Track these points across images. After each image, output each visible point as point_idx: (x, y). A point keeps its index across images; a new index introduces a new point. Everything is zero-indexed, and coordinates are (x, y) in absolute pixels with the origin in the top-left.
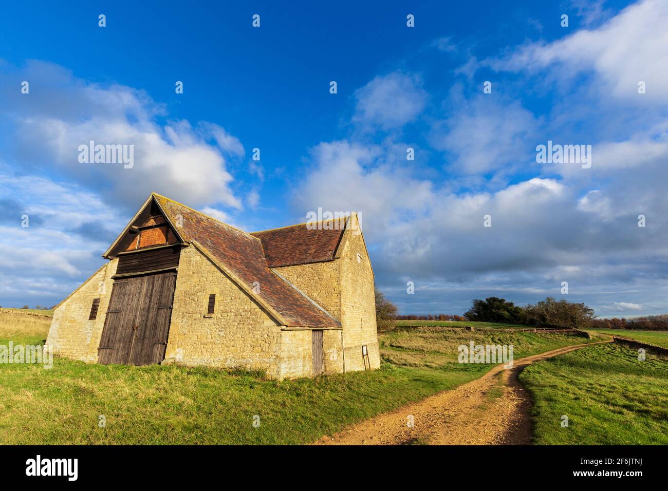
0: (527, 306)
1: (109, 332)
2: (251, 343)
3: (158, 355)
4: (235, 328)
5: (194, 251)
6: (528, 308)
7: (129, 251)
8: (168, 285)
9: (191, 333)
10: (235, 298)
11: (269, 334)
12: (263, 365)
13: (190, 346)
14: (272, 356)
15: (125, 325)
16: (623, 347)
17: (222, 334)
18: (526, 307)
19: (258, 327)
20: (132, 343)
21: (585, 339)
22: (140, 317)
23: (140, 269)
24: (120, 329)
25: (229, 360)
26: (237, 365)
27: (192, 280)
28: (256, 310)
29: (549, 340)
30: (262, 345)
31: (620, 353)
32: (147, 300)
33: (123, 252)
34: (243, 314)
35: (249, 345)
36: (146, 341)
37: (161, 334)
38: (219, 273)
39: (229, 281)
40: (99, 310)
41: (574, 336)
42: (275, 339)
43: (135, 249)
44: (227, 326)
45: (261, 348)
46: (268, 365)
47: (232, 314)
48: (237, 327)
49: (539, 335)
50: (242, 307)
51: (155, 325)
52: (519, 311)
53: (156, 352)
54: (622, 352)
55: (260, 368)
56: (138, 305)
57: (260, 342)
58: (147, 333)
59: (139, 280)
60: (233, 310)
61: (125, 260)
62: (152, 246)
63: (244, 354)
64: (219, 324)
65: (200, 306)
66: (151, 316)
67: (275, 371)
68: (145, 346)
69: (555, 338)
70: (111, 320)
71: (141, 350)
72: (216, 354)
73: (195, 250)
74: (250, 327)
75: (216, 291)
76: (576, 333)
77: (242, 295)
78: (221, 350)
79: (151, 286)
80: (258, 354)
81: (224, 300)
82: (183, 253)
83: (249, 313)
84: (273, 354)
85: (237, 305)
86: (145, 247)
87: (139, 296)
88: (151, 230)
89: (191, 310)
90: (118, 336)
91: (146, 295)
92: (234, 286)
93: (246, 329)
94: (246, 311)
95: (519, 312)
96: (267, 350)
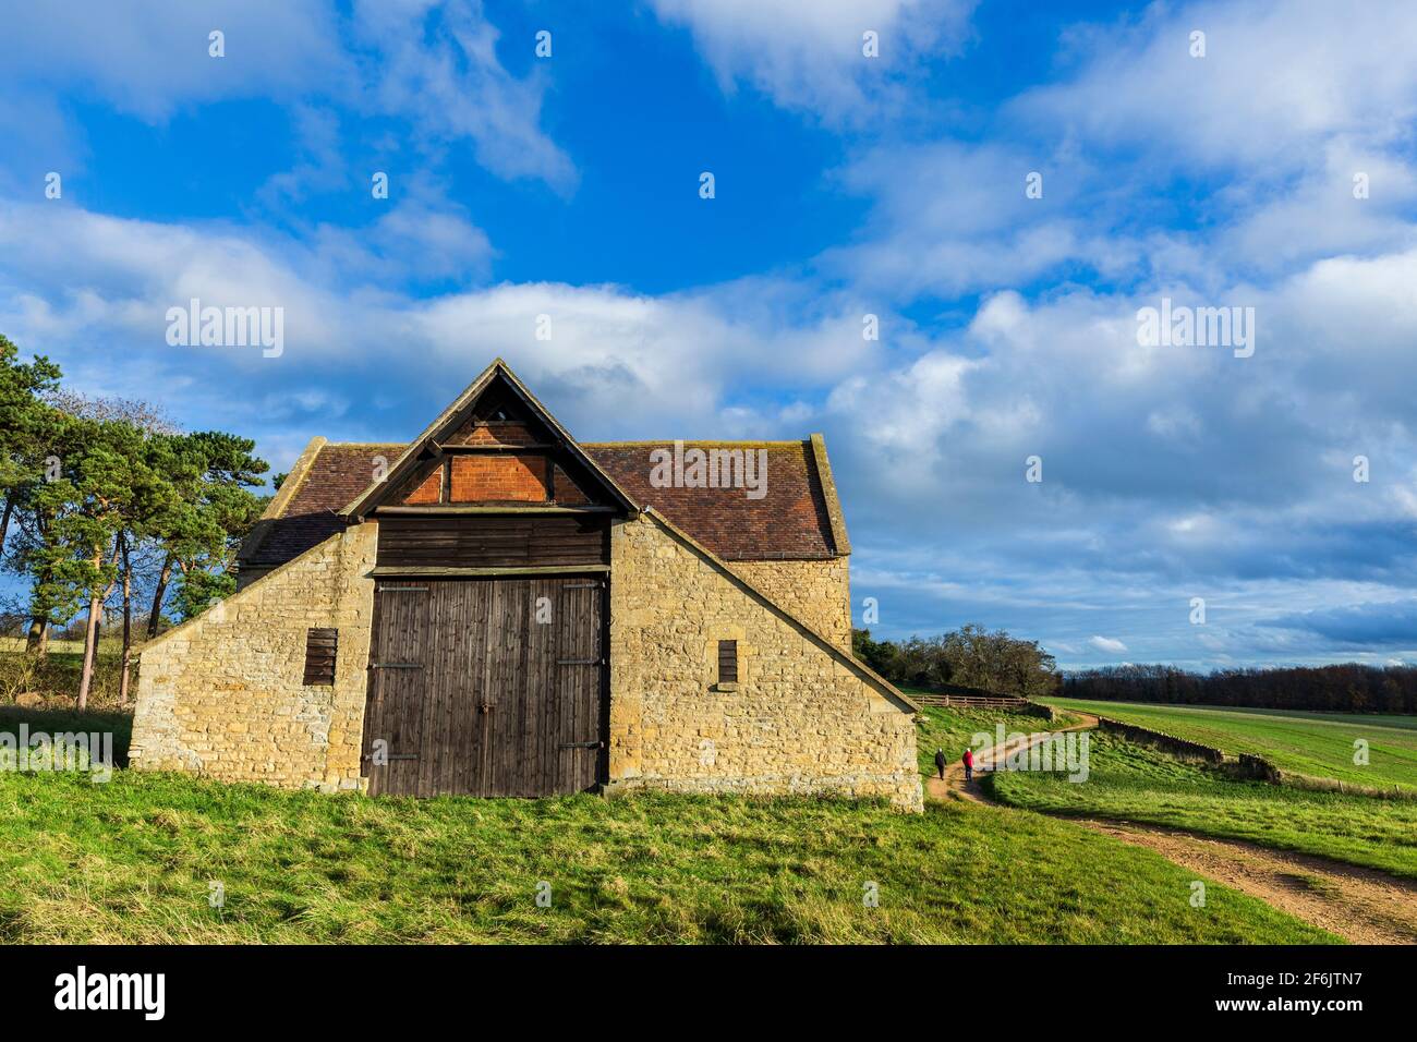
0: (908, 641)
1: (390, 717)
2: (845, 746)
3: (578, 771)
4: (799, 715)
5: (656, 534)
6: (911, 645)
7: (413, 505)
8: (577, 610)
9: (678, 724)
10: (791, 652)
11: (887, 729)
12: (880, 787)
13: (680, 753)
14: (897, 770)
15: (448, 702)
16: (1114, 737)
17: (766, 727)
18: (904, 642)
19: (856, 714)
20: (482, 745)
21: (1044, 722)
22: (499, 685)
23: (466, 560)
24: (430, 711)
25: (797, 780)
26: (819, 789)
27: (663, 604)
28: (849, 680)
29: (979, 723)
30: (871, 750)
31: (1112, 751)
32: (514, 643)
33: (393, 505)
34: (817, 686)
35: (840, 750)
36: (531, 741)
37: (578, 723)
38: (739, 595)
39: (769, 615)
40: (340, 661)
41: (1023, 713)
42: (901, 737)
43: (436, 504)
44: (778, 710)
45: (868, 756)
46: (894, 787)
47: (788, 685)
48: (805, 714)
49: (955, 712)
50: (811, 672)
51: (553, 702)
52: (889, 652)
53: (569, 765)
54: (1115, 748)
55: (873, 792)
56: (484, 651)
57: (865, 743)
58: (531, 722)
59: (471, 592)
60: (789, 678)
61: (404, 531)
62: (500, 503)
63: (830, 766)
64: (756, 705)
65: (694, 665)
66: (533, 681)
67: (910, 797)
68: (530, 753)
69: (989, 718)
70: (392, 686)
71: (519, 763)
72: (756, 769)
73: (657, 532)
74: (839, 714)
75: (737, 632)
76: (1026, 708)
77: (810, 647)
78: (769, 759)
79: (519, 609)
80: (863, 767)
81: (762, 654)
82: (620, 534)
83: (833, 685)
84: (899, 766)
85: (799, 668)
86: (471, 503)
87: (483, 631)
88: (489, 458)
89: (669, 673)
90: (429, 728)
91: (506, 630)
92: (784, 626)
93: (827, 717)
94: (823, 681)
95: (888, 656)
96: (884, 759)
